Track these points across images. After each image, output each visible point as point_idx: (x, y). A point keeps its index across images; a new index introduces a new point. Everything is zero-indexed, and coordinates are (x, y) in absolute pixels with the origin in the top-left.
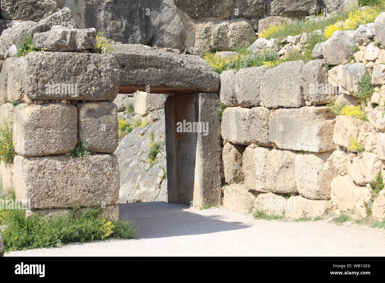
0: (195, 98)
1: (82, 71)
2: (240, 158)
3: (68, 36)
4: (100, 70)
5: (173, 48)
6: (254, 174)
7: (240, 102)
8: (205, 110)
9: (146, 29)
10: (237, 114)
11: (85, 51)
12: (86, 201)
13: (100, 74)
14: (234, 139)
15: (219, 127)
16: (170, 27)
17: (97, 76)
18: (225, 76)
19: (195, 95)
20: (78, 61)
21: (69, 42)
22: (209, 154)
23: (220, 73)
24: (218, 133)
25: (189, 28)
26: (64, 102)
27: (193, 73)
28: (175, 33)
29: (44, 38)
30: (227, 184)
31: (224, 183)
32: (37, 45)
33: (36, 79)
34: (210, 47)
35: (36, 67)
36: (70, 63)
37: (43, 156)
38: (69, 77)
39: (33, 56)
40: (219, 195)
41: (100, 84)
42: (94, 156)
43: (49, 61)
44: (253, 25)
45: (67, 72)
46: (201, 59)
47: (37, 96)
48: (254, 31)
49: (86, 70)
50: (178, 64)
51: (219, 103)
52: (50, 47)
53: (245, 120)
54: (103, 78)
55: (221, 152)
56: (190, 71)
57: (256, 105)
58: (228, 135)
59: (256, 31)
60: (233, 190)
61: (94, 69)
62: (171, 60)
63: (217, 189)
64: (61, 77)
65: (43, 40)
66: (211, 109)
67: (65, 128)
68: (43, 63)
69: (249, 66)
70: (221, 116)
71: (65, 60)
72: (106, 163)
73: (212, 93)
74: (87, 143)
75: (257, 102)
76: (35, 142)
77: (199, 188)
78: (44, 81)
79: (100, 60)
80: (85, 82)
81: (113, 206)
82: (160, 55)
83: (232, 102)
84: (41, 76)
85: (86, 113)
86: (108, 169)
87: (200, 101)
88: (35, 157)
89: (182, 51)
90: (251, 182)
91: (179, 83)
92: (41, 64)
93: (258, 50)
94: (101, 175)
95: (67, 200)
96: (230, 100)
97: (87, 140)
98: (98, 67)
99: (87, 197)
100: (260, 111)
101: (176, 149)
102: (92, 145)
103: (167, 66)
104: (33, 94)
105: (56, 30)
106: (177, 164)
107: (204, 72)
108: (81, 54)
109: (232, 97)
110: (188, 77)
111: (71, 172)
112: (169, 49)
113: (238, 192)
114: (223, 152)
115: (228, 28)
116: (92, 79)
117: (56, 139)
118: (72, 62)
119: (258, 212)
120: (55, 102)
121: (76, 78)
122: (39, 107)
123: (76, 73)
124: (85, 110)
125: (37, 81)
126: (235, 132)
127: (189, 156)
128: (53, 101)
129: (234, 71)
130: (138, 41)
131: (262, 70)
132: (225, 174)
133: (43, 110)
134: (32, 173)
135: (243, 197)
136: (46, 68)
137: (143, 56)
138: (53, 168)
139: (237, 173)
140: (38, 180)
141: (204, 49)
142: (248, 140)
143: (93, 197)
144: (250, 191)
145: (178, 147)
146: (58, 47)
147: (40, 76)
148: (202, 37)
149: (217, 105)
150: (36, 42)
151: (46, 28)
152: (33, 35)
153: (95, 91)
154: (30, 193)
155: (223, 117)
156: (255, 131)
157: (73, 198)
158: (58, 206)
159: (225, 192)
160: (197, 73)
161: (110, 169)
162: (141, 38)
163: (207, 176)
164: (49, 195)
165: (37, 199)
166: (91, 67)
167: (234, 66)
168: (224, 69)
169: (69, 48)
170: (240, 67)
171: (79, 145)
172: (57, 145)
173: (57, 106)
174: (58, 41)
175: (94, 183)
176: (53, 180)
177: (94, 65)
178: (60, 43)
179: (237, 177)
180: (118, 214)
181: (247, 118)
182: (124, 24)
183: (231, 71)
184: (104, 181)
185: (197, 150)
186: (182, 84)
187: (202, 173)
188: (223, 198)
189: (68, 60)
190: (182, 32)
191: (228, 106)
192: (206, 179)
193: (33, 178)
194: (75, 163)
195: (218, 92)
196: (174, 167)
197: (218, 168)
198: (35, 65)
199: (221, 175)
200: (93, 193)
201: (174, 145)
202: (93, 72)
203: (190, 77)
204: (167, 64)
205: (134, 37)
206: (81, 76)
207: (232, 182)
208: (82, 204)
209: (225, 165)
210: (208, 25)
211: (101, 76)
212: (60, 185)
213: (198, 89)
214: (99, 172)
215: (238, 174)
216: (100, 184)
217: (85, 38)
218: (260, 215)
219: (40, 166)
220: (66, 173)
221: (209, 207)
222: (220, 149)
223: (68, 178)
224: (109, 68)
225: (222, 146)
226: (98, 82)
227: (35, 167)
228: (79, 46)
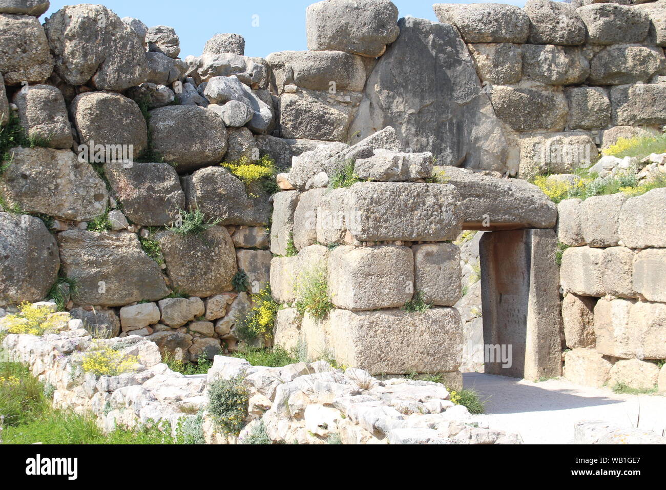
0: (524, 236)
1: (419, 206)
2: (587, 315)
3: (400, 163)
4: (441, 204)
5: (493, 170)
6: (611, 335)
7: (588, 240)
8: (540, 252)
9: (458, 147)
10: (585, 256)
11: (420, 181)
12: (425, 366)
13: (441, 209)
14: (581, 289)
15: (557, 272)
16: (487, 143)
17: (437, 211)
18: (566, 208)
19: (525, 232)
20: (415, 194)
21: (402, 170)
22: (546, 309)
23: (557, 202)
24: (556, 281)
25: (512, 144)
26: (398, 243)
27: (524, 203)
28: (495, 151)
29: (370, 165)
30: (568, 348)
31: (564, 347)
32: (362, 174)
33: (366, 216)
34: (540, 168)
35: (367, 201)
36: (405, 196)
37: (375, 310)
38: (404, 213)
39: (363, 189)
40: (559, 364)
41: (441, 221)
42: (434, 311)
43: (382, 194)
44: (594, 139)
45: (402, 206)
46: (530, 185)
47: (368, 236)
48: (595, 146)
49: (424, 204)
50: (505, 192)
51: (557, 242)
52: (379, 177)
53: (597, 264)
54: (445, 214)
55: (560, 306)
56: (521, 201)
57: (612, 244)
58: (571, 284)
59: (598, 146)
60: (579, 357)
61: (434, 203)
62: (495, 186)
63: (556, 355)
64: (395, 213)
65: (369, 168)
66: (547, 249)
67: (400, 275)
68: (375, 196)
69: (599, 193)
70: (561, 258)
71: (400, 192)
72: (448, 318)
73: (547, 228)
74: (426, 294)
75: (615, 241)
76: (365, 292)
77: (533, 354)
78: (376, 218)
79: (441, 191)
80: (423, 219)
81: (455, 373)
82: (482, 180)
83: (576, 240)
84: (373, 213)
85: (424, 257)
86: (450, 327)
87: (533, 239)
88: (365, 311)
89: (504, 174)
90: (605, 345)
91: (507, 217)
92: (372, 198)
93: (606, 172)
94: (441, 334)
95: (403, 365)
96: (574, 238)
97: (426, 291)
98: (438, 201)
99: (426, 360)
100: (620, 252)
101: (497, 303)
102: (431, 297)
103: (491, 195)
104: (363, 234)
105: (384, 156)
106: (498, 322)
107: (538, 202)
108: (418, 185)
109: (577, 235)
110: (518, 209)
111: (406, 330)
112: (487, 172)
113: (586, 359)
114: (563, 306)
115: (562, 143)
116: (432, 215)
117: (390, 289)
118: (408, 195)
119: (620, 385)
120: (388, 243)
121: (413, 215)
122: (369, 250)
123: (412, 208)
124: (422, 253)
125: (368, 218)
126: (583, 280)
127: (517, 312)
128: (385, 243)
129: (579, 199)
130: (448, 162)
131: (620, 199)
132: (566, 335)
133: (375, 253)
134: (362, 331)
135: (595, 365)
136: (378, 202)
137: (461, 183)
138: (387, 325)
139: (583, 334)
140: (369, 340)
141: (532, 171)
142: (602, 291)
143: (432, 361)
144: (604, 357)
145: (499, 300)
146: (387, 177)
147: (371, 213)
148: (529, 155)
149: (554, 245)
150: (361, 170)
151: (367, 154)
152: (353, 162)
153: (435, 229)
154: (360, 356)
155: (563, 261)
156: (613, 279)
157: (410, 362)
158: (392, 372)
159: (566, 359)
160: (529, 203)
161: (453, 326)
162: (453, 158)
163: (543, 338)
164: (381, 359)
165: (368, 363)
166: (430, 201)
167: (577, 193)
168: (562, 197)
169: (401, 177)
170: (586, 194)
171: (416, 296)
172: (391, 296)
173: (391, 248)
174: (388, 168)
175: (433, 343)
176: (387, 339)
177: (433, 198)
178: (390, 171)
179: (584, 339)
180: (461, 383)
181: (600, 261)
182: (431, 141)
183: (574, 200)
184: (445, 341)
185: (529, 303)
186: (511, 218)
187: (536, 334)
188: (564, 367)
189: (404, 192)
190: (504, 149)
191: (570, 246)
192: (542, 341)
193: (364, 337)
194: (411, 319)
195: (555, 228)
196: (494, 327)
197: (557, 327)
198: (365, 199)
199: (560, 337)
200: (432, 355)
201: (494, 297)
202: (433, 207)
203: (521, 208)
204: (491, 191)
205: (443, 156)
206: (419, 211)
207: (577, 345)
208: (420, 370)
209: (566, 324)
210: (536, 139)
211: (441, 212)
212: (395, 345)
213: (529, 224)
214: (440, 331)
215: (585, 335)
216: (440, 345)
217: (421, 165)
218: (621, 388)
219: (371, 323)
220: (401, 331)
221: (546, 379)
222: (559, 303)
223: (403, 337)
224: (451, 201)
225: (562, 298)
226: (438, 218)
227: (366, 323)
228: (413, 174)
